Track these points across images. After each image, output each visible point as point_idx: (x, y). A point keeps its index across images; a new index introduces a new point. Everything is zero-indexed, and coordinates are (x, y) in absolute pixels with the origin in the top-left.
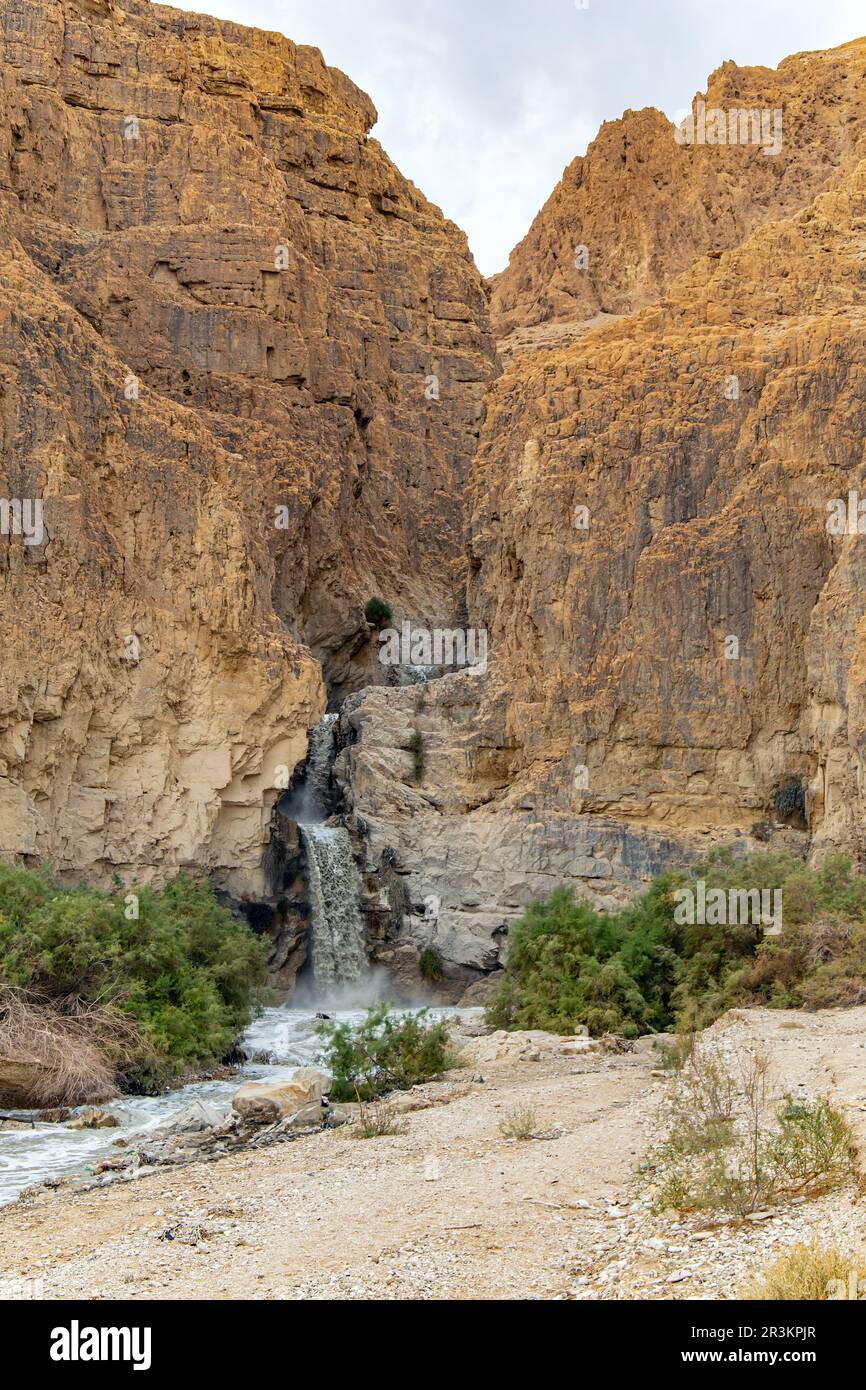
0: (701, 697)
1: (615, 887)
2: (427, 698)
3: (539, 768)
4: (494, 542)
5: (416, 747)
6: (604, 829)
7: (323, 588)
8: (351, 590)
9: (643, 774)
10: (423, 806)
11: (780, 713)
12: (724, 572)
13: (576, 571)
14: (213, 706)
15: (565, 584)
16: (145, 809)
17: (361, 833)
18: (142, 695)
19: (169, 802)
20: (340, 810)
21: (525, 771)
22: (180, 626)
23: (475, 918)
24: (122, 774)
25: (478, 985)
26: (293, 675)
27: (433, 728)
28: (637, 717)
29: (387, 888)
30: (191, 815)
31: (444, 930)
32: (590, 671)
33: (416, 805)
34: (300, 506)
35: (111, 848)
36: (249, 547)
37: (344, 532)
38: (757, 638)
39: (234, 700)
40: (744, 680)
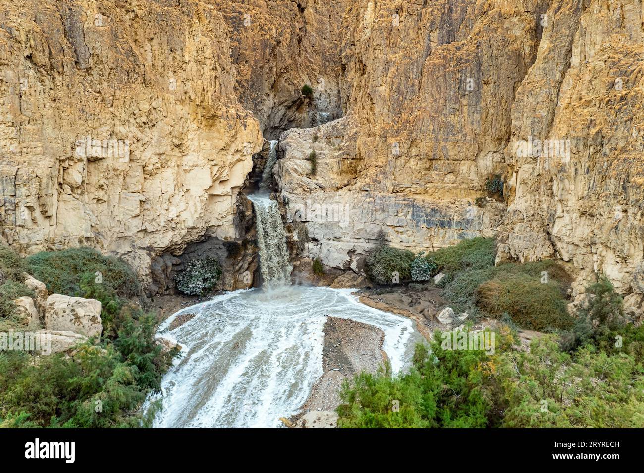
0: (454, 135)
1: (408, 230)
2: (318, 134)
3: (372, 171)
4: (352, 56)
5: (312, 159)
6: (404, 202)
7: (283, 81)
8: (295, 81)
9: (423, 173)
10: (316, 188)
11: (492, 142)
12: (468, 70)
13: (392, 70)
14: (200, 146)
15: (387, 76)
16: (164, 202)
17: (285, 203)
18: (158, 141)
19: (177, 198)
20: (276, 191)
21: (365, 171)
22: (178, 103)
23: (339, 245)
24: (152, 184)
25: (340, 278)
26: (243, 128)
27: (321, 149)
28: (421, 145)
29: (297, 231)
30: (191, 203)
31: (324, 250)
32: (398, 122)
33: (312, 188)
34: (270, 44)
35: (146, 224)
36: (217, 57)
37: (293, 56)
38: (483, 104)
39: (211, 142)
40: (475, 126)
